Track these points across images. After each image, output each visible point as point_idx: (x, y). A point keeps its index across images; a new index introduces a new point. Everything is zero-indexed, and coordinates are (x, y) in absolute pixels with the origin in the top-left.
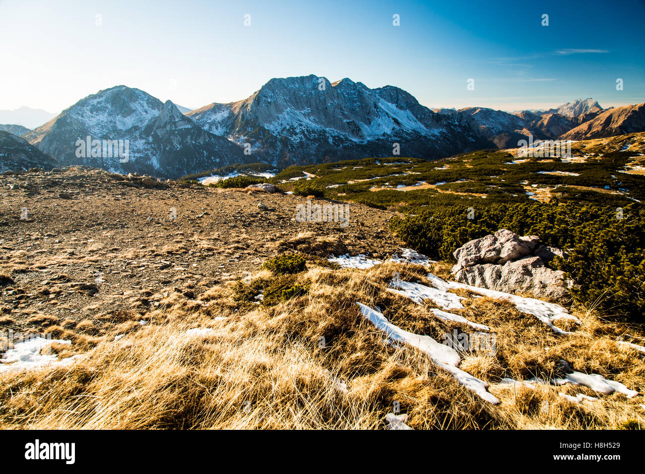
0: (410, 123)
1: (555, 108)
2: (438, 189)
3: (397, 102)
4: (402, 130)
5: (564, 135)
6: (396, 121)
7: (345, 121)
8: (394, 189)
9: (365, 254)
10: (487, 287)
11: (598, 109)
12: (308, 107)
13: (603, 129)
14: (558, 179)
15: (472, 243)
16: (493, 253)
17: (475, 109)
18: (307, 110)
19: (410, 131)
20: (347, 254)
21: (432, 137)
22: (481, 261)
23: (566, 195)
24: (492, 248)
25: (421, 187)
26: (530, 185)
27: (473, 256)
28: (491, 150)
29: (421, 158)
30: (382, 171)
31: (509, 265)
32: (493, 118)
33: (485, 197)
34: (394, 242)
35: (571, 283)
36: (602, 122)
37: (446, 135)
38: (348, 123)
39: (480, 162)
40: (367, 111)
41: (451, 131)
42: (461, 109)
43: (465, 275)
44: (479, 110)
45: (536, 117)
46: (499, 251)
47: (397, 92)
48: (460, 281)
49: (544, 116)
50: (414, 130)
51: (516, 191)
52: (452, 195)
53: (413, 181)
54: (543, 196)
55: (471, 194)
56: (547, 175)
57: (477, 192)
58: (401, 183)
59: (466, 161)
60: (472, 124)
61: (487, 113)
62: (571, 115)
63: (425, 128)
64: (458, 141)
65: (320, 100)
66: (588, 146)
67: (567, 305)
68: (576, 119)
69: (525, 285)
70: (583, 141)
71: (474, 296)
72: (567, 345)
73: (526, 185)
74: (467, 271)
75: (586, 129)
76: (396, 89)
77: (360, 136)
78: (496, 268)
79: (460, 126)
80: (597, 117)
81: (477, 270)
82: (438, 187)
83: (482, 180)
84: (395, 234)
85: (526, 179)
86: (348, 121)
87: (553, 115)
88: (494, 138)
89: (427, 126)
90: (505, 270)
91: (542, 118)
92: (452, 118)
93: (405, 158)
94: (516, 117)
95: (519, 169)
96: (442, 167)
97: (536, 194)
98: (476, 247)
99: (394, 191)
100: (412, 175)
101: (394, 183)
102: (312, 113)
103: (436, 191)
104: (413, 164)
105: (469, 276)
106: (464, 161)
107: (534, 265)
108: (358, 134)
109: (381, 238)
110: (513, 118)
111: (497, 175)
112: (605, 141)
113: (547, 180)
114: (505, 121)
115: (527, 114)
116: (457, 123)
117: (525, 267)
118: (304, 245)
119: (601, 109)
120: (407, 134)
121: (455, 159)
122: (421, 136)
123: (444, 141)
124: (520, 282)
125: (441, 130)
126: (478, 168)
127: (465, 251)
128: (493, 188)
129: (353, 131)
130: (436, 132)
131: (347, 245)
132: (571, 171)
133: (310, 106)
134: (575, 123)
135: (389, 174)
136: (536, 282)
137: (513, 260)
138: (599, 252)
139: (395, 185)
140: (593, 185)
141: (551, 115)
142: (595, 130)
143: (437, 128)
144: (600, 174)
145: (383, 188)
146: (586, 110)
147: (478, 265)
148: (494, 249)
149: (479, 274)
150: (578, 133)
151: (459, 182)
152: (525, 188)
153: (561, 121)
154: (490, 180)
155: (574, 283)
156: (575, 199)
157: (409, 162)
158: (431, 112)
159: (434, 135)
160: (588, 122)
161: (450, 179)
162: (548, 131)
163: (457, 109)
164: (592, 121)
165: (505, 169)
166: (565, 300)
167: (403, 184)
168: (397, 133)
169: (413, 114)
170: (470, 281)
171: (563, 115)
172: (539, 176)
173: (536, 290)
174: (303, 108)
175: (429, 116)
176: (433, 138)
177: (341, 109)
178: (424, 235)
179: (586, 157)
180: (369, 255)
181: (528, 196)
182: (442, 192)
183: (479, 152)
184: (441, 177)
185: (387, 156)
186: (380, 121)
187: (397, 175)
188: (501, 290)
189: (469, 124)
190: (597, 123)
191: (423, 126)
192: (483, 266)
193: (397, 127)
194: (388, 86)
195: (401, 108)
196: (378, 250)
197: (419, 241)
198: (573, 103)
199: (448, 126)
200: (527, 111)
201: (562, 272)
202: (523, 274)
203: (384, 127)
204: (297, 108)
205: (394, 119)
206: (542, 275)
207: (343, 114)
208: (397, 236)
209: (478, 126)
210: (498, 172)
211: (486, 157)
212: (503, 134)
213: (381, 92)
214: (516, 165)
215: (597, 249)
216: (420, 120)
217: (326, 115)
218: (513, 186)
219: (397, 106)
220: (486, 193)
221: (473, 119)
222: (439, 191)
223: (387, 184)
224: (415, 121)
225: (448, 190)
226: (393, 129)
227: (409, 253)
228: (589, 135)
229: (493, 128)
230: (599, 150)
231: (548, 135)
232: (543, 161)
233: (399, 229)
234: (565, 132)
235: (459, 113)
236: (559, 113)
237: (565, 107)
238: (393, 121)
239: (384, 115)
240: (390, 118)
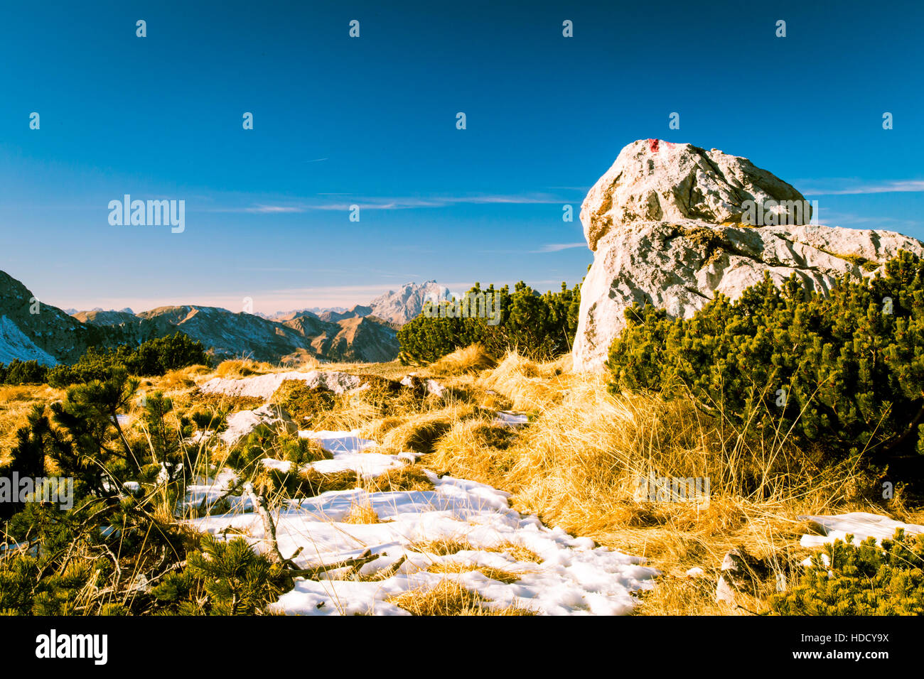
1: (365, 304)
17: (185, 310)
32: (230, 331)
42: (149, 310)
44: (195, 312)
45: (327, 325)
49: (344, 323)
61: (214, 320)
62: (400, 318)
87: (365, 319)
91: (340, 328)
92: (128, 335)
94: (284, 326)
115: (307, 318)
141: (360, 320)
153: (381, 333)
158: (73, 320)
163: (137, 311)
171: (385, 318)
175: (67, 330)
198: (400, 291)
200: (305, 312)
216: (43, 342)
235: (146, 322)
236: (373, 314)
237: (386, 302)
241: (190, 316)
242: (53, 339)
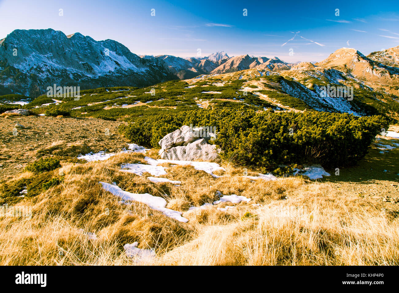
0: (126, 65)
1: (207, 56)
2: (148, 106)
3: (116, 51)
4: (122, 69)
5: (213, 72)
6: (117, 63)
7: (80, 63)
8: (120, 107)
9: (104, 150)
10: (179, 160)
11: (227, 57)
12: (50, 52)
13: (230, 68)
14: (212, 96)
15: (168, 135)
16: (181, 140)
17: (165, 56)
18: (50, 54)
19: (127, 70)
20: (91, 152)
21: (141, 73)
22: (174, 145)
23: (216, 104)
24: (179, 137)
25: (138, 105)
26: (198, 100)
27: (170, 143)
28: (176, 80)
29: (136, 86)
30: (111, 96)
31: (189, 145)
32: (175, 62)
33: (176, 108)
34: (123, 140)
35: (220, 150)
36: (230, 64)
37: (150, 72)
38: (83, 64)
39: (171, 88)
40: (96, 56)
41: (152, 69)
42: (157, 56)
43: (166, 154)
45: (198, 61)
46: (183, 138)
47: (115, 44)
48: (164, 159)
49: (202, 61)
50: (129, 69)
51: (192, 104)
52: (157, 108)
53: (133, 101)
54: (206, 105)
55: (167, 107)
56: (206, 94)
57: (171, 106)
58: (124, 103)
59: (163, 87)
60: (164, 65)
61: (172, 59)
62: (215, 60)
63: (136, 68)
64: (157, 76)
65: (59, 48)
66: (225, 77)
67: (219, 162)
68: (217, 62)
69: (198, 155)
70: (222, 75)
71: (172, 165)
72: (220, 183)
74: (167, 152)
75: (223, 68)
76: (114, 42)
77: (93, 73)
78: (183, 148)
79: (157, 66)
80: (227, 61)
81: (173, 151)
82: (148, 104)
83: (173, 98)
84: (123, 136)
85: (196, 97)
86: (83, 63)
87: (207, 60)
88: (177, 73)
89: (137, 66)
90: (187, 148)
91: (201, 62)
92: (152, 61)
93: (126, 87)
94: (188, 61)
95: (192, 91)
96: (149, 92)
97: (202, 105)
98: (171, 137)
99: (121, 108)
100: (131, 98)
101: (120, 103)
102: (54, 57)
103: (147, 107)
104: (131, 91)
105: (169, 155)
106: (162, 87)
107: (202, 143)
108: (91, 72)
109: (113, 139)
110: (186, 62)
111: (181, 95)
112: (232, 74)
113: (207, 96)
114: (182, 63)
115: (193, 59)
116: (155, 65)
117: (197, 145)
118: (58, 151)
119: (229, 57)
120: (125, 71)
121: (157, 86)
122: (134, 73)
123: (149, 76)
124: (195, 154)
125: (146, 69)
126: (170, 91)
127: (165, 140)
128: (180, 103)
129: (87, 70)
130: (143, 70)
131: (90, 146)
132: (218, 91)
133: (52, 52)
134: (217, 65)
135: (116, 98)
136: (204, 152)
137: (191, 142)
138: (231, 132)
139: (121, 105)
140: (228, 98)
141: (205, 60)
142: (226, 68)
143: (144, 68)
144: (230, 92)
145: (113, 107)
146: (222, 58)
147: (173, 148)
148: (181, 138)
149: (174, 153)
150: (219, 70)
151: (160, 100)
152: (196, 101)
153: (210, 64)
154: (177, 98)
155: (221, 150)
156: (221, 106)
157: (128, 90)
158: (139, 57)
159: (142, 72)
160: (223, 64)
161: (155, 99)
162: (205, 69)
163: (154, 56)
164: (225, 63)
165: (185, 92)
166: (218, 160)
167: (126, 104)
168: (118, 71)
169: (128, 58)
170: (169, 157)
171: (211, 60)
172: (203, 95)
173: (204, 157)
174: (46, 53)
175: (138, 60)
176: (142, 74)
177: (77, 54)
178: (141, 134)
179: (224, 83)
180: (107, 151)
181: (198, 106)
182: (151, 107)
183: (170, 82)
184: (149, 98)
185: (113, 86)
186: (106, 63)
187: (121, 98)
188: (186, 160)
189: (162, 65)
190: (227, 65)
191: (134, 66)
192: (176, 147)
193: (118, 67)
194: (109, 40)
195: (119, 54)
196: (112, 147)
197: (139, 138)
198: (215, 53)
199: (150, 66)
201: (215, 145)
202: (197, 149)
203: (109, 67)
204: (41, 53)
205: (115, 62)
206: (206, 147)
207: (79, 58)
208: (125, 137)
209: (168, 66)
210: (181, 93)
211: (174, 85)
212: (182, 71)
213: (104, 44)
214: (190, 89)
215: (230, 131)
216: (133, 62)
217: (65, 58)
218: (190, 101)
219: (116, 53)
220: (176, 106)
221: (164, 62)
222: (149, 106)
223: (115, 104)
224: (129, 63)
225: (154, 105)
226: (116, 68)
227: (133, 146)
228: (224, 71)
229: (176, 68)
230: (230, 79)
231: (205, 71)
232: (204, 86)
233: (125, 132)
234: (213, 70)
235: (156, 58)
236: (209, 59)
237: (212, 56)
238: (115, 63)
239: (108, 59)
240: (113, 61)
241: (166, 57)
242: (135, 61)
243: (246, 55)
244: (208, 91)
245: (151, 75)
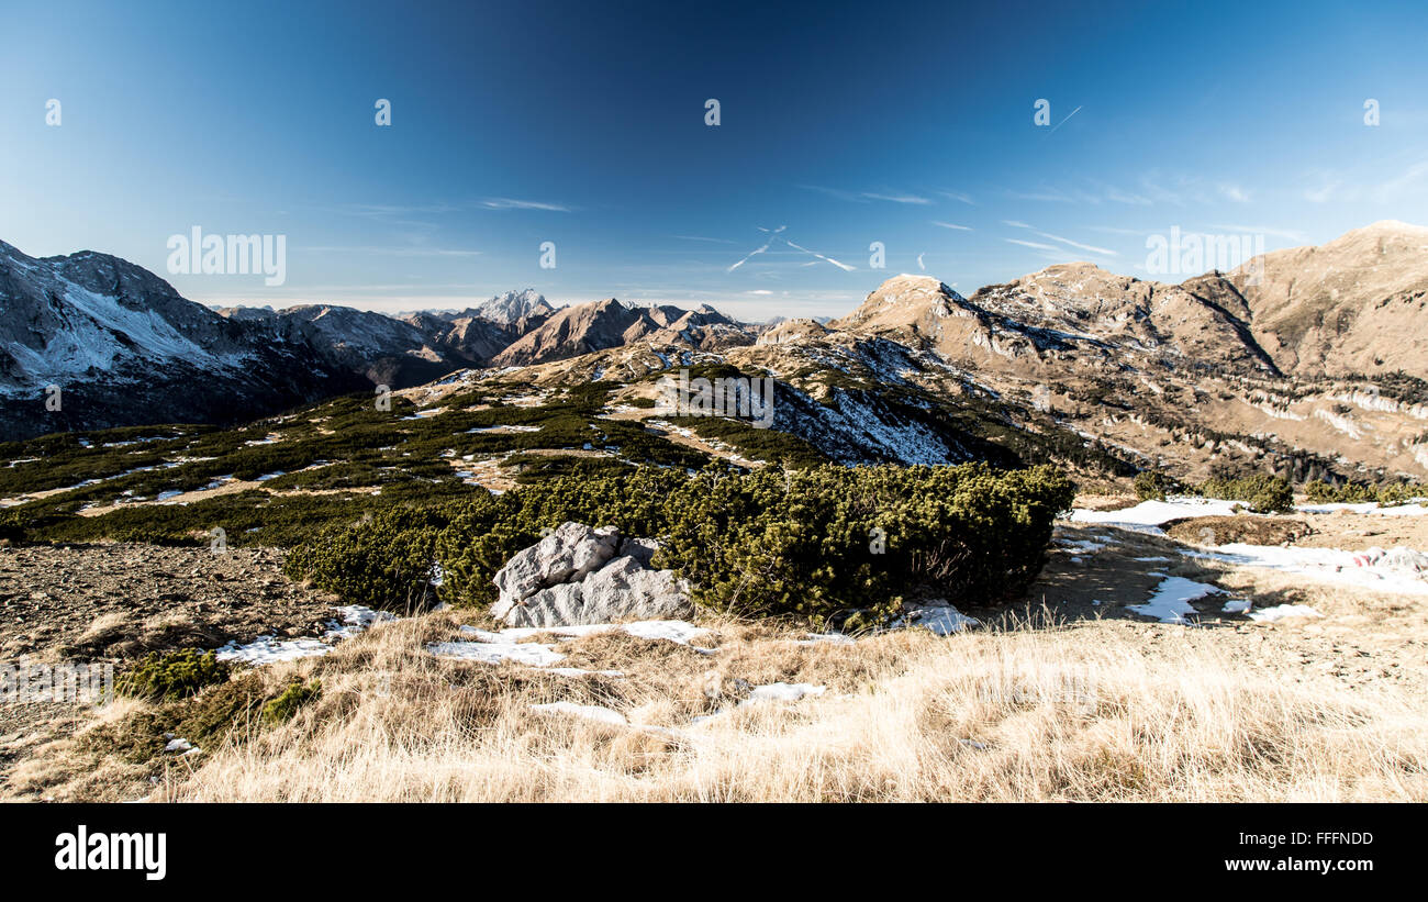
0: (160, 343)
1: (474, 307)
2: (269, 490)
3: (117, 292)
4: (143, 359)
5: (499, 358)
6: (122, 338)
8: (151, 503)
11: (545, 309)
13: (559, 345)
14: (507, 442)
17: (318, 309)
19: (165, 361)
21: (223, 373)
23: (527, 468)
25: (224, 491)
26: (460, 456)
28: (365, 393)
29: (203, 422)
30: (102, 463)
32: (359, 327)
33: (379, 493)
36: (556, 331)
37: (260, 367)
39: (351, 421)
40: (32, 315)
41: (271, 357)
42: (286, 308)
44: (327, 310)
45: (443, 323)
47: (116, 267)
49: (458, 322)
50: (175, 359)
51: (439, 473)
52: (306, 498)
53: (197, 478)
54: (488, 475)
55: (346, 490)
56: (487, 434)
57: (358, 485)
58: (169, 487)
59: (317, 420)
60: (315, 341)
61: (344, 317)
62: (503, 319)
63: (204, 353)
64: (288, 379)
66: (542, 376)
68: (513, 326)
70: (532, 367)
73: (454, 459)
75: (533, 345)
76: (111, 260)
77: (17, 380)
79: (288, 345)
80: (546, 323)
82: (268, 484)
83: (364, 457)
85: (451, 447)
87: (474, 320)
88: (367, 368)
89: (208, 348)
91: (454, 326)
92: (267, 329)
93: (165, 427)
94: (406, 324)
95: (434, 428)
96: (264, 439)
97: (474, 474)
99: (155, 507)
100: (195, 465)
101: (149, 489)
103: (266, 494)
104: (187, 439)
106: (313, 421)
108: (8, 375)
110: (400, 327)
111: (392, 444)
112: (566, 365)
113: (489, 444)
114: (386, 333)
115: (426, 318)
116: (281, 340)
119: (551, 309)
120: (158, 368)
121: (292, 417)
122: (195, 372)
123: (257, 380)
125: (244, 356)
126: (349, 432)
128: (392, 471)
130: (233, 360)
132: (525, 424)
134: (512, 335)
135: (123, 469)
139: (153, 493)
140: (567, 445)
141: (470, 320)
142: (546, 346)
143: (232, 351)
144: (573, 424)
145: (118, 505)
146: (527, 311)
150: (520, 352)
151: (314, 467)
152: (453, 464)
153: (489, 332)
154: (380, 455)
156: (543, 473)
157: (174, 435)
158: (216, 315)
159: (229, 369)
160: (535, 333)
161: (292, 462)
162: (469, 350)
163: (276, 309)
164: (539, 330)
165: (406, 431)
167: (173, 489)
168: (129, 367)
169: (168, 321)
171: (491, 320)
172: (474, 439)
175: (210, 323)
176: (229, 375)
179: (543, 396)
181: (461, 479)
182: (280, 495)
183: (345, 400)
184: (270, 460)
185: (105, 424)
186: (73, 338)
187: (149, 469)
189: (308, 341)
190: (548, 333)
191: (197, 348)
193: (127, 353)
194: (87, 253)
195: (132, 306)
198: (503, 297)
199: (261, 346)
200: (424, 312)
203: (89, 353)
205: (114, 332)
209: (330, 344)
210: (395, 439)
211: (360, 409)
212: (384, 360)
213: (67, 266)
214: (426, 421)
216: (189, 333)
218: (429, 463)
219: (120, 302)
220: (379, 483)
221: (318, 331)
222: (273, 492)
223: (128, 493)
224: (175, 337)
225: (293, 488)
226: (117, 357)
228: (538, 356)
229: (362, 348)
230: (560, 381)
231: (471, 358)
232: (471, 409)
234: (499, 352)
235: (283, 317)
236: (482, 315)
237: (492, 306)
238: (113, 337)
239: (86, 324)
240: (105, 331)
241: (324, 313)
242: (197, 331)
243: (607, 300)
244: (490, 426)
245: (264, 376)
